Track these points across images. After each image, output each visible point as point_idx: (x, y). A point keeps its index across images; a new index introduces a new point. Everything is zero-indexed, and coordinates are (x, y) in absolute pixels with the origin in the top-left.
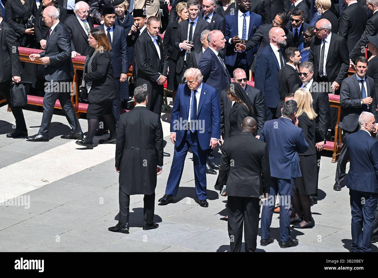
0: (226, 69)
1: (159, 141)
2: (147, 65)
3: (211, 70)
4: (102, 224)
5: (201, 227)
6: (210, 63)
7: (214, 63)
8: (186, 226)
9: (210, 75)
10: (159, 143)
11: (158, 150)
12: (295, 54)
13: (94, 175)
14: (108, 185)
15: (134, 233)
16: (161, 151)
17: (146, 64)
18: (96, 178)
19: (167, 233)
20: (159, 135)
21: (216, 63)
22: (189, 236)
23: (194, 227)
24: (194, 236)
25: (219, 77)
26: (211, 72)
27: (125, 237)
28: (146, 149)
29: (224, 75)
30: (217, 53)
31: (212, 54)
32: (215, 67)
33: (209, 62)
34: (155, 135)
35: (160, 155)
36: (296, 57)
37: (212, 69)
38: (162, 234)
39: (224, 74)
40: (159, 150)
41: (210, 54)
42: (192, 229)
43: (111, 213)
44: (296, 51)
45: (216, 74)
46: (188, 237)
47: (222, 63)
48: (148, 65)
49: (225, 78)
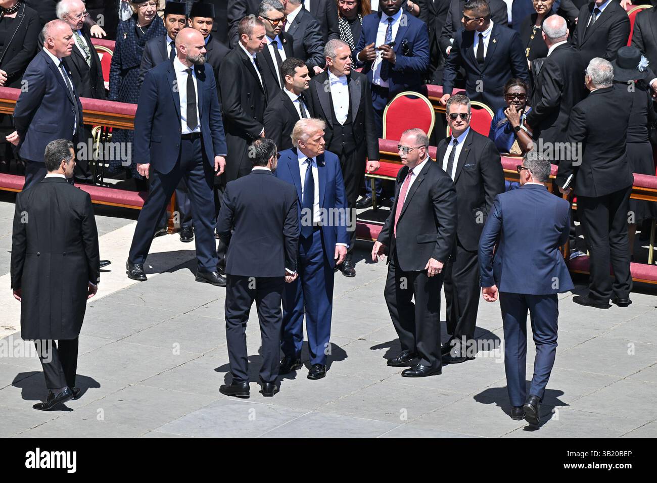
0: (74, 92)
1: (90, 241)
2: (240, 109)
3: (44, 93)
4: (114, 405)
5: (297, 410)
6: (42, 80)
7: (51, 78)
8: (270, 408)
9: (43, 101)
10: (91, 244)
11: (89, 257)
12: (295, 72)
13: (99, 317)
14: (124, 334)
15: (173, 422)
16: (94, 259)
17: (239, 107)
18: (103, 321)
19: (235, 421)
20: (88, 230)
21: (55, 80)
22: (275, 426)
23: (284, 410)
24: (284, 426)
25: (60, 106)
26: (46, 96)
27: (158, 430)
28: (64, 255)
29: (68, 101)
30: (57, 62)
31: (48, 63)
32: (52, 86)
33: (42, 78)
34: (81, 230)
35: (92, 265)
36: (297, 77)
37: (47, 90)
38: (225, 422)
39: (70, 100)
40: (92, 257)
41: (44, 62)
42: (280, 414)
43: (131, 385)
44: (298, 67)
45: (54, 100)
46: (273, 428)
47: (67, 79)
48: (242, 109)
49: (70, 107)
